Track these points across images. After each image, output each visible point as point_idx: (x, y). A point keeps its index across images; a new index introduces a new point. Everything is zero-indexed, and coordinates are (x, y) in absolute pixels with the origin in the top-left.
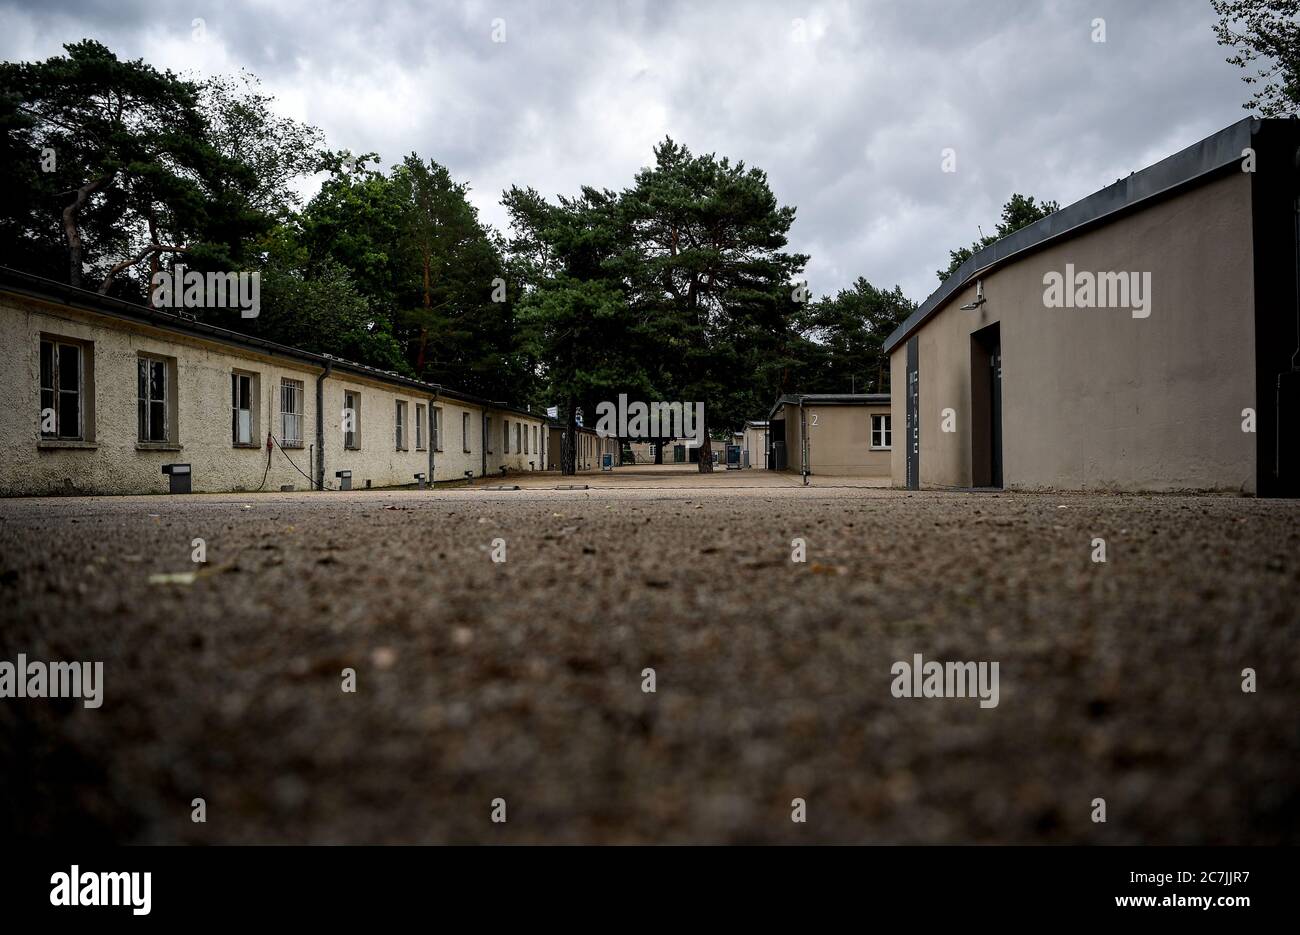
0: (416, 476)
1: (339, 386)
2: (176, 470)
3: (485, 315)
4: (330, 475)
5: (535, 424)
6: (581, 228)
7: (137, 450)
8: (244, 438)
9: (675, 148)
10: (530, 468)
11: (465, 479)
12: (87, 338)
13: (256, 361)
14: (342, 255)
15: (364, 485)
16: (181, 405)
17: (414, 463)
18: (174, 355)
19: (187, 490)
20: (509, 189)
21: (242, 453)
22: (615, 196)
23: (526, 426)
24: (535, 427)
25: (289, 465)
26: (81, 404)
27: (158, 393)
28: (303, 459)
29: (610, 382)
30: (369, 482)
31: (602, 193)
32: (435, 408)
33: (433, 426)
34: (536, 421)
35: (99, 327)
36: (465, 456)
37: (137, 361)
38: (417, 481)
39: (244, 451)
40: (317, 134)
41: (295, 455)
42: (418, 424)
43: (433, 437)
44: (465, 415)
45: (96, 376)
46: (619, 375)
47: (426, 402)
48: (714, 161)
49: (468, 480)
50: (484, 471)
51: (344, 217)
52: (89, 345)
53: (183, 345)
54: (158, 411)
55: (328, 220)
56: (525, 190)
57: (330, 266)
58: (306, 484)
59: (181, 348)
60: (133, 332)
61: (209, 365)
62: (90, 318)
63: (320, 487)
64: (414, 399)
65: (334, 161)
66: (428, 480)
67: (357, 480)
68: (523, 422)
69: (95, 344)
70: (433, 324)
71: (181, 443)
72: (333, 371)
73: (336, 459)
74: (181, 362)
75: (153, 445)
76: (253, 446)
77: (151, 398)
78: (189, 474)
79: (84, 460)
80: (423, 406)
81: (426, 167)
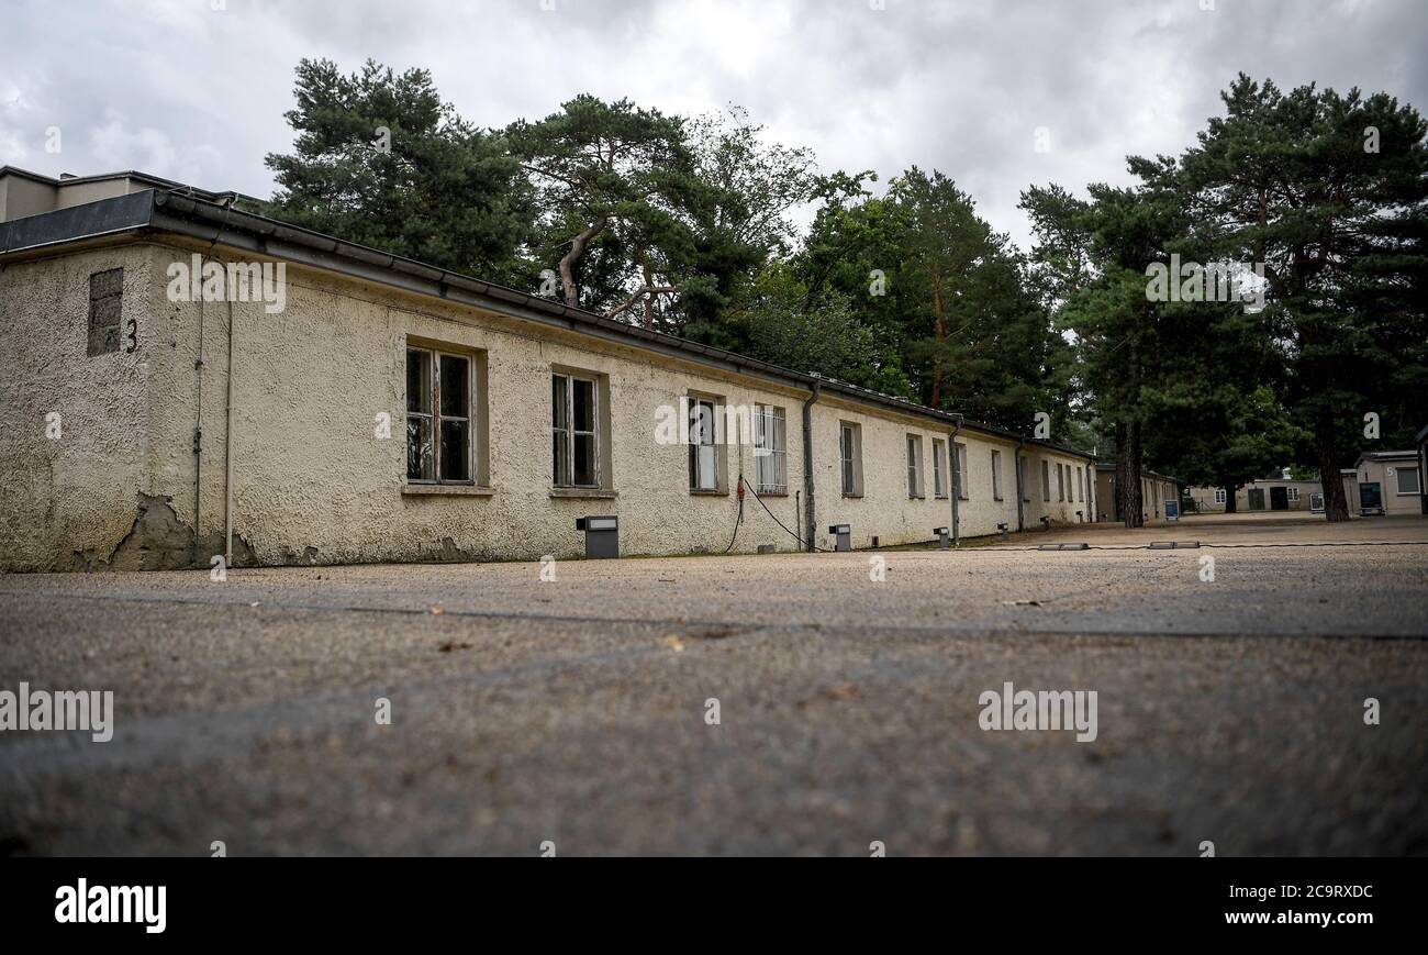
0: (937, 531)
1: (832, 415)
2: (595, 524)
3: (1008, 339)
4: (822, 531)
5: (1079, 465)
6: (1131, 207)
7: (552, 497)
8: (707, 481)
9: (1254, 87)
10: (1076, 520)
11: (997, 534)
12: (477, 344)
13: (718, 380)
14: (841, 284)
15: (870, 543)
16: (615, 437)
17: (932, 515)
18: (604, 370)
19: (612, 554)
20: (1027, 190)
21: (703, 502)
22: (1173, 162)
23: (1068, 467)
24: (1079, 469)
25: (769, 518)
26: (473, 435)
27: (583, 420)
28: (787, 511)
29: (1191, 400)
30: (875, 540)
31: (1155, 160)
32: (956, 444)
33: (955, 467)
34: (1079, 460)
35: (496, 331)
36: (997, 505)
37: (551, 377)
38: (937, 537)
39: (705, 499)
40: (808, 156)
41: (777, 505)
42: (936, 465)
43: (956, 480)
44: (995, 453)
45: (490, 396)
46: (1202, 390)
47: (945, 437)
48: (1314, 94)
49: (1000, 537)
50: (1021, 525)
51: (842, 244)
52: (481, 354)
53: (616, 357)
54: (583, 446)
55: (825, 248)
56: (1047, 187)
57: (829, 297)
58: (791, 543)
59: (614, 360)
60: (545, 338)
61: (656, 385)
62: (482, 317)
63: (811, 548)
64: (930, 433)
65: (828, 187)
66: (951, 536)
67: (859, 537)
68: (1065, 462)
69: (490, 354)
70: (947, 355)
71: (615, 488)
72: (820, 395)
73: (831, 508)
74: (614, 380)
75: (579, 492)
76: (718, 493)
77: (576, 429)
78: (615, 530)
79: (471, 511)
80: (942, 441)
81: (929, 180)
